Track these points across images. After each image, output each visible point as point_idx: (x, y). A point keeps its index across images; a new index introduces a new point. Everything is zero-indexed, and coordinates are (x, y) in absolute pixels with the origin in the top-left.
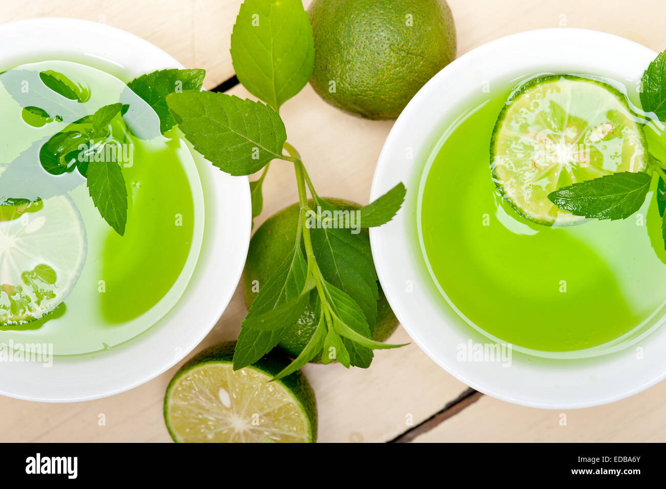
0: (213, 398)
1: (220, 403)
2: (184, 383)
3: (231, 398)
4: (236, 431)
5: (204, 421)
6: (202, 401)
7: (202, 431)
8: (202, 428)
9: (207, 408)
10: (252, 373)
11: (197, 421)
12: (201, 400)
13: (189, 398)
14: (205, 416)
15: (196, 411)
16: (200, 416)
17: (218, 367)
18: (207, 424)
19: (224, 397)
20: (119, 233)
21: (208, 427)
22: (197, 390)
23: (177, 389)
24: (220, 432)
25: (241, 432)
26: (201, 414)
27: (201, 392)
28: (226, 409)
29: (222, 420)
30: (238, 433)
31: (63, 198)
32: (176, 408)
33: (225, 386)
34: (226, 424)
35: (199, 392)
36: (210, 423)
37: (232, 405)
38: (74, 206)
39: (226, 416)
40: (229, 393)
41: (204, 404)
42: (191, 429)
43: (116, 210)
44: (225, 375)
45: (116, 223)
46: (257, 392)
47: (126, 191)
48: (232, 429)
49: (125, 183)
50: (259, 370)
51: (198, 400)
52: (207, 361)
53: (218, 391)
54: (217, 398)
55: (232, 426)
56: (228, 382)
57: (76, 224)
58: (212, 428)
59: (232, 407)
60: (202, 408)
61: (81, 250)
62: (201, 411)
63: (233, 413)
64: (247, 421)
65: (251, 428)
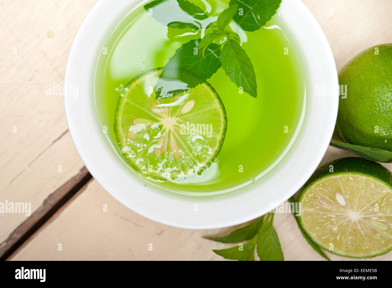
0: (333, 201)
1: (338, 204)
2: (309, 196)
3: (345, 199)
4: (353, 221)
5: (329, 219)
6: (326, 206)
7: (329, 226)
8: (328, 225)
9: (329, 209)
10: (358, 177)
11: (324, 220)
12: (323, 204)
13: (315, 205)
14: (329, 215)
15: (321, 213)
16: (325, 217)
17: (331, 179)
18: (331, 221)
19: (340, 198)
20: (253, 96)
21: (332, 223)
22: (320, 198)
24: (341, 225)
25: (357, 221)
26: (325, 215)
27: (323, 199)
28: (343, 207)
29: (341, 216)
30: (355, 223)
31: (204, 85)
32: (306, 214)
33: (339, 191)
34: (345, 218)
35: (321, 199)
36: (332, 220)
37: (346, 203)
38: (213, 89)
39: (343, 212)
40: (343, 195)
41: (327, 207)
42: (320, 227)
43: (248, 81)
44: (338, 183)
45: (249, 89)
46: (363, 191)
47: (252, 65)
48: (350, 221)
49: (250, 60)
50: (362, 174)
51: (322, 205)
52: (323, 176)
53: (335, 196)
54: (335, 200)
55: (349, 218)
56: (341, 188)
57: (216, 101)
58: (335, 223)
59: (347, 205)
60: (326, 210)
61: (222, 120)
62: (325, 213)
63: (348, 209)
64: (359, 213)
65: (363, 216)
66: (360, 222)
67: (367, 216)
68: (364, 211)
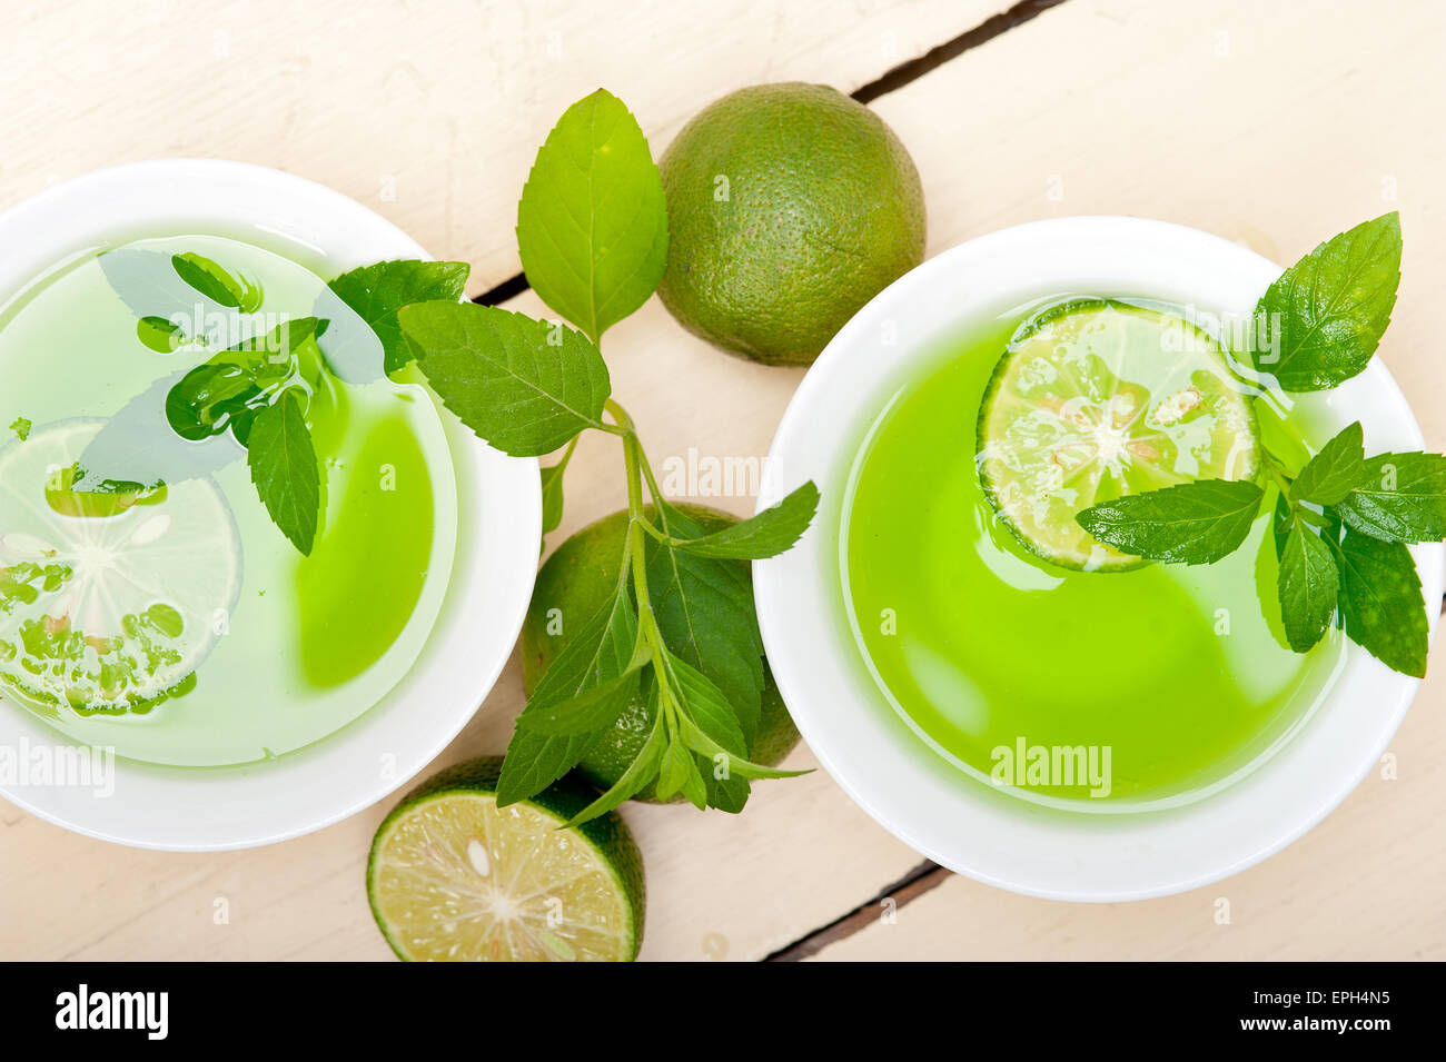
0: (459, 858)
1: (471, 867)
2: (405, 829)
3: (491, 860)
4: (497, 919)
5: (440, 899)
6: (439, 862)
7: (435, 917)
8: (436, 912)
9: (446, 875)
10: (531, 815)
11: (427, 899)
12: (435, 860)
13: (414, 855)
14: (442, 890)
15: (426, 879)
16: (432, 890)
17: (468, 801)
18: (444, 905)
19: (477, 855)
20: (302, 551)
21: (446, 911)
22: (429, 842)
23: (392, 838)
24: (468, 921)
25: (506, 921)
26: (434, 886)
27: (436, 845)
28: (481, 878)
29: (472, 898)
30: (501, 924)
31: (202, 483)
32: (388, 874)
33: (480, 836)
34: (479, 906)
35: (432, 845)
36: (449, 903)
37: (491, 871)
38: (223, 498)
39: (479, 892)
40: (487, 849)
41: (442, 869)
42: (414, 912)
43: (299, 510)
44: (482, 816)
45: (297, 532)
46: (537, 851)
47: (317, 475)
48: (491, 916)
49: (316, 461)
50: (543, 809)
51: (430, 860)
52: (450, 789)
53: (467, 846)
54: (466, 858)
55: (490, 909)
56: (487, 828)
57: (225, 530)
58: (454, 912)
59: (490, 876)
60: (438, 875)
61: (231, 580)
62: (435, 881)
63: (493, 886)
64: (517, 902)
65: (524, 914)
66: (513, 925)
67: (532, 915)
68: (529, 901)
